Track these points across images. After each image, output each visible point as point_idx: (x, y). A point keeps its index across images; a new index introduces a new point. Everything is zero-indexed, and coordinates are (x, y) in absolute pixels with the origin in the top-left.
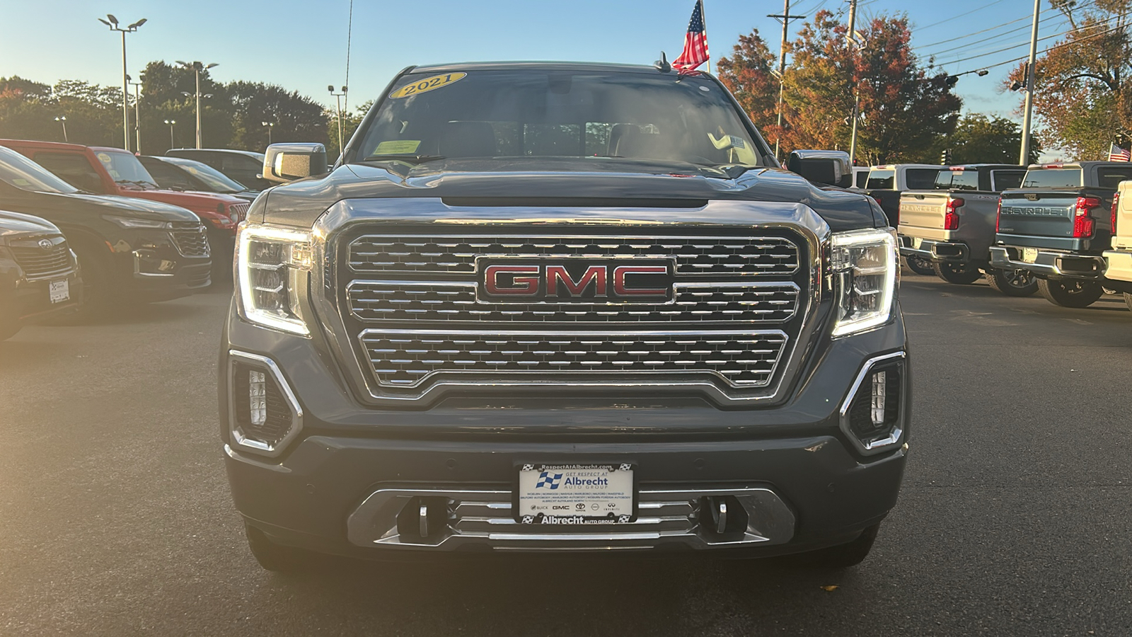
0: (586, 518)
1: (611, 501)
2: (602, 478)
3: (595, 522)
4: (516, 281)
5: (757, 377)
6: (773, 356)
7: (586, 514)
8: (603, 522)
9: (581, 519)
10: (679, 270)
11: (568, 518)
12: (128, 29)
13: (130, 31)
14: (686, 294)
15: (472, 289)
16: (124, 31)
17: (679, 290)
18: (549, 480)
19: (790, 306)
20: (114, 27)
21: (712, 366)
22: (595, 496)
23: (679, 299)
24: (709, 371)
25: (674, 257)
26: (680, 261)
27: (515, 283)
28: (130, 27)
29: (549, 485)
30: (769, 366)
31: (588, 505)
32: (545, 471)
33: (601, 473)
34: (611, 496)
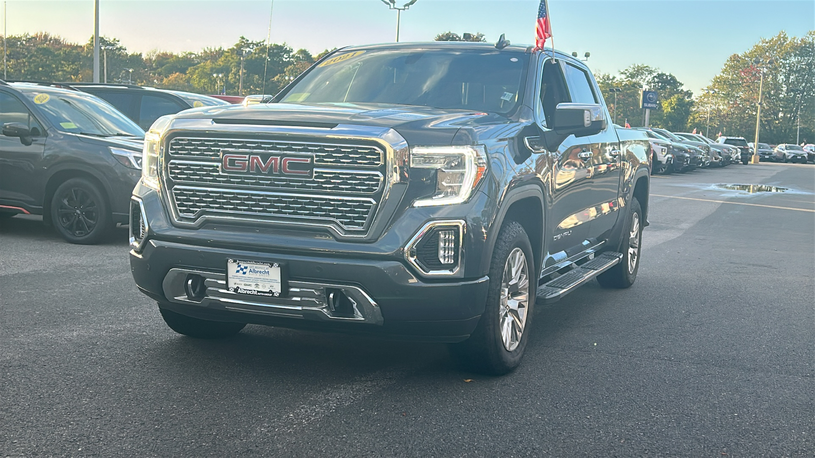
0: (258, 292)
1: (272, 284)
2: (267, 271)
3: (263, 294)
4: (237, 163)
5: (358, 224)
6: (366, 213)
7: (259, 290)
8: (266, 294)
9: (256, 292)
10: (316, 161)
11: (250, 290)
12: (403, 8)
13: (404, 9)
14: (320, 176)
15: (218, 167)
16: (399, 10)
17: (316, 172)
18: (242, 269)
19: (377, 185)
20: (392, 7)
21: (333, 216)
22: (264, 280)
23: (316, 177)
24: (332, 219)
25: (314, 155)
26: (317, 156)
27: (236, 164)
28: (405, 6)
29: (242, 272)
30: (364, 219)
31: (260, 284)
32: (240, 264)
33: (265, 267)
34: (271, 281)
